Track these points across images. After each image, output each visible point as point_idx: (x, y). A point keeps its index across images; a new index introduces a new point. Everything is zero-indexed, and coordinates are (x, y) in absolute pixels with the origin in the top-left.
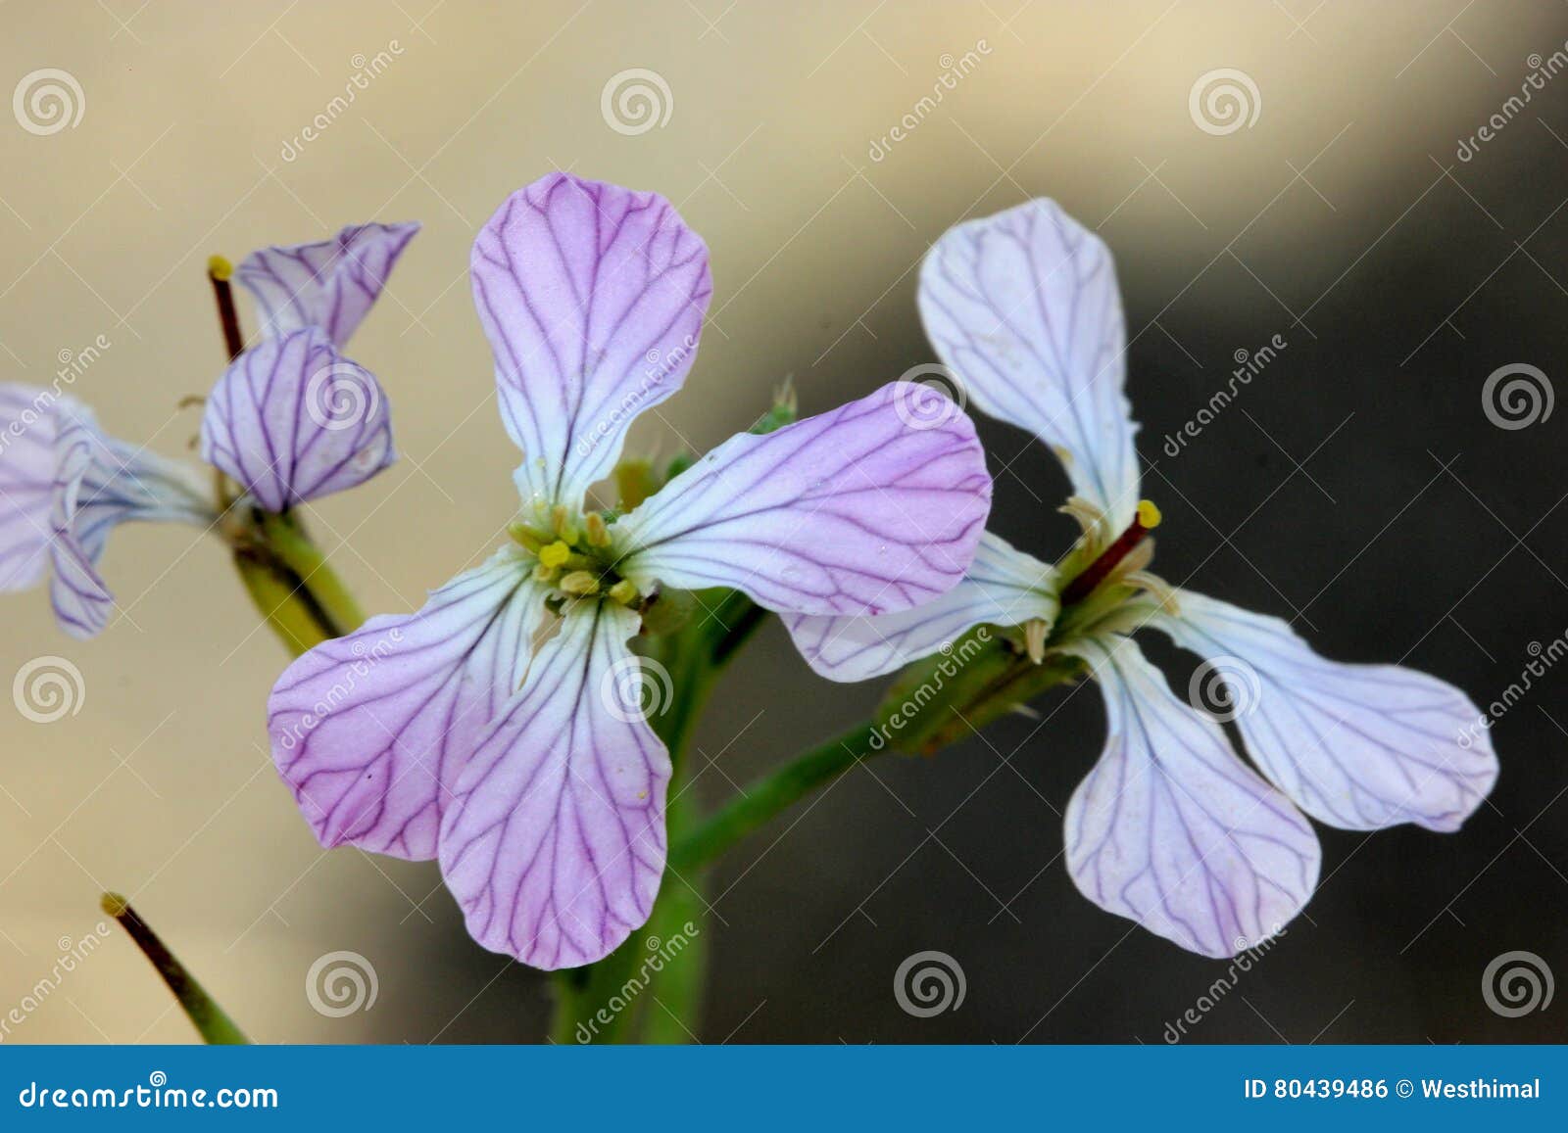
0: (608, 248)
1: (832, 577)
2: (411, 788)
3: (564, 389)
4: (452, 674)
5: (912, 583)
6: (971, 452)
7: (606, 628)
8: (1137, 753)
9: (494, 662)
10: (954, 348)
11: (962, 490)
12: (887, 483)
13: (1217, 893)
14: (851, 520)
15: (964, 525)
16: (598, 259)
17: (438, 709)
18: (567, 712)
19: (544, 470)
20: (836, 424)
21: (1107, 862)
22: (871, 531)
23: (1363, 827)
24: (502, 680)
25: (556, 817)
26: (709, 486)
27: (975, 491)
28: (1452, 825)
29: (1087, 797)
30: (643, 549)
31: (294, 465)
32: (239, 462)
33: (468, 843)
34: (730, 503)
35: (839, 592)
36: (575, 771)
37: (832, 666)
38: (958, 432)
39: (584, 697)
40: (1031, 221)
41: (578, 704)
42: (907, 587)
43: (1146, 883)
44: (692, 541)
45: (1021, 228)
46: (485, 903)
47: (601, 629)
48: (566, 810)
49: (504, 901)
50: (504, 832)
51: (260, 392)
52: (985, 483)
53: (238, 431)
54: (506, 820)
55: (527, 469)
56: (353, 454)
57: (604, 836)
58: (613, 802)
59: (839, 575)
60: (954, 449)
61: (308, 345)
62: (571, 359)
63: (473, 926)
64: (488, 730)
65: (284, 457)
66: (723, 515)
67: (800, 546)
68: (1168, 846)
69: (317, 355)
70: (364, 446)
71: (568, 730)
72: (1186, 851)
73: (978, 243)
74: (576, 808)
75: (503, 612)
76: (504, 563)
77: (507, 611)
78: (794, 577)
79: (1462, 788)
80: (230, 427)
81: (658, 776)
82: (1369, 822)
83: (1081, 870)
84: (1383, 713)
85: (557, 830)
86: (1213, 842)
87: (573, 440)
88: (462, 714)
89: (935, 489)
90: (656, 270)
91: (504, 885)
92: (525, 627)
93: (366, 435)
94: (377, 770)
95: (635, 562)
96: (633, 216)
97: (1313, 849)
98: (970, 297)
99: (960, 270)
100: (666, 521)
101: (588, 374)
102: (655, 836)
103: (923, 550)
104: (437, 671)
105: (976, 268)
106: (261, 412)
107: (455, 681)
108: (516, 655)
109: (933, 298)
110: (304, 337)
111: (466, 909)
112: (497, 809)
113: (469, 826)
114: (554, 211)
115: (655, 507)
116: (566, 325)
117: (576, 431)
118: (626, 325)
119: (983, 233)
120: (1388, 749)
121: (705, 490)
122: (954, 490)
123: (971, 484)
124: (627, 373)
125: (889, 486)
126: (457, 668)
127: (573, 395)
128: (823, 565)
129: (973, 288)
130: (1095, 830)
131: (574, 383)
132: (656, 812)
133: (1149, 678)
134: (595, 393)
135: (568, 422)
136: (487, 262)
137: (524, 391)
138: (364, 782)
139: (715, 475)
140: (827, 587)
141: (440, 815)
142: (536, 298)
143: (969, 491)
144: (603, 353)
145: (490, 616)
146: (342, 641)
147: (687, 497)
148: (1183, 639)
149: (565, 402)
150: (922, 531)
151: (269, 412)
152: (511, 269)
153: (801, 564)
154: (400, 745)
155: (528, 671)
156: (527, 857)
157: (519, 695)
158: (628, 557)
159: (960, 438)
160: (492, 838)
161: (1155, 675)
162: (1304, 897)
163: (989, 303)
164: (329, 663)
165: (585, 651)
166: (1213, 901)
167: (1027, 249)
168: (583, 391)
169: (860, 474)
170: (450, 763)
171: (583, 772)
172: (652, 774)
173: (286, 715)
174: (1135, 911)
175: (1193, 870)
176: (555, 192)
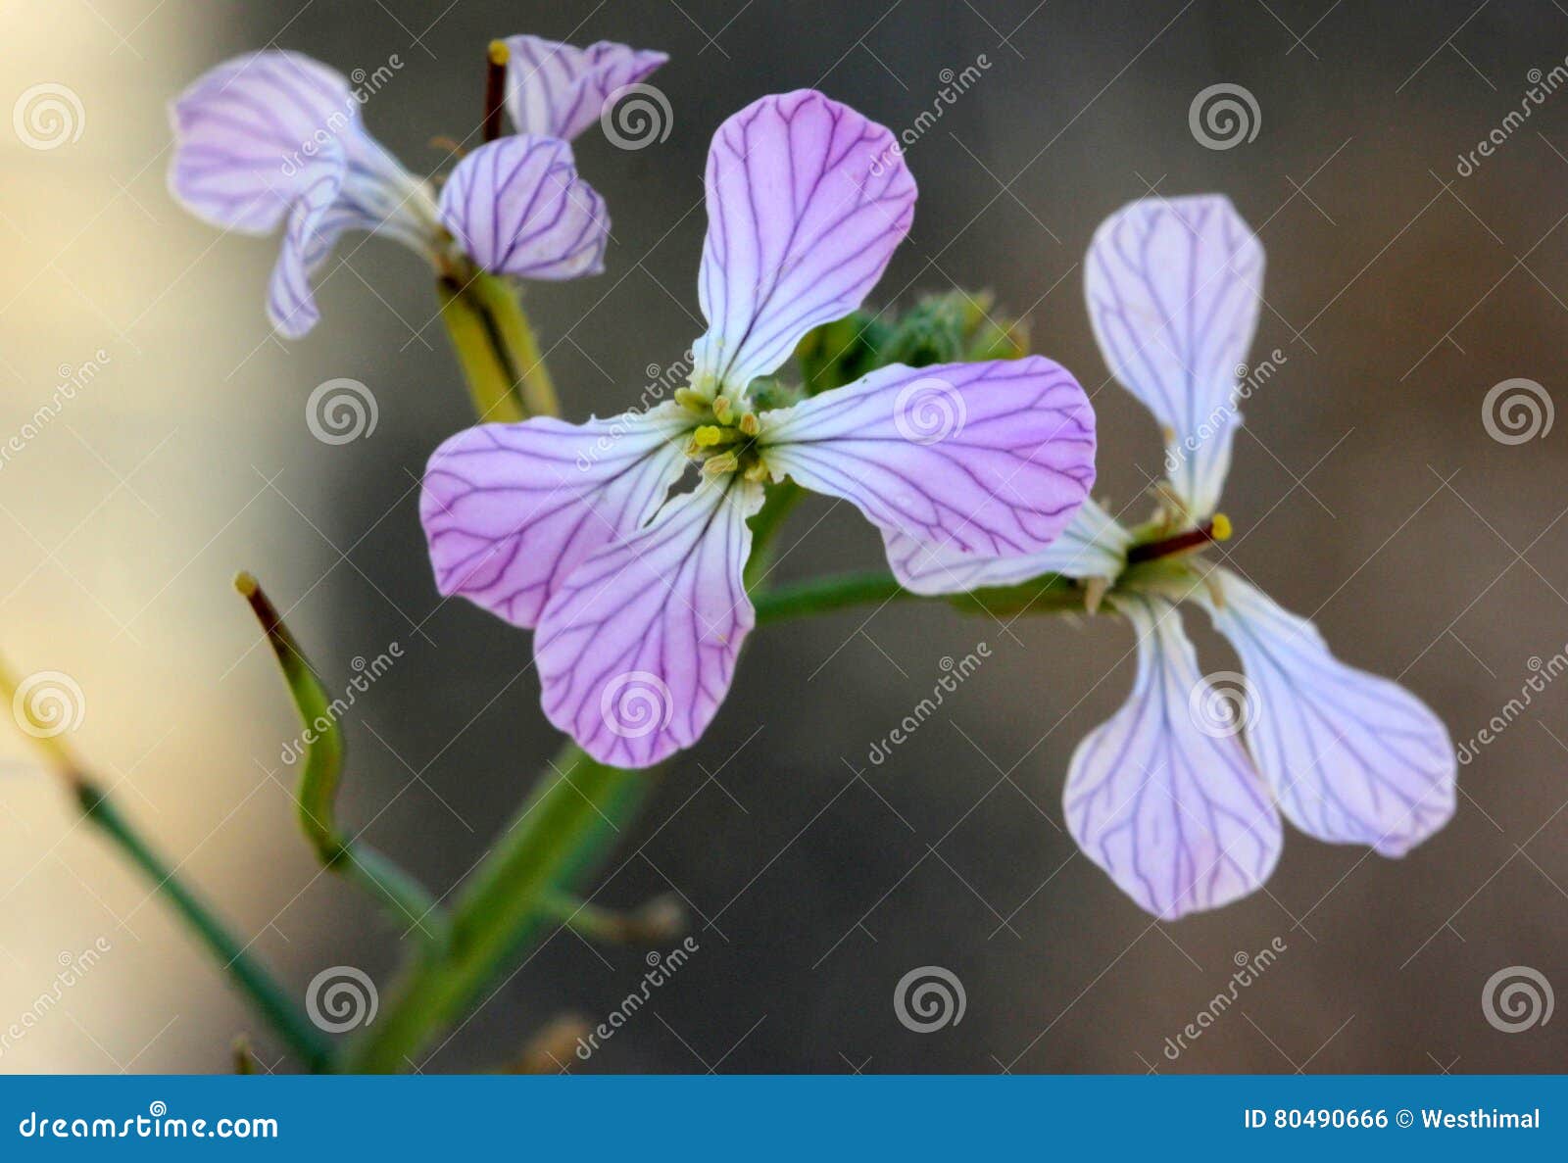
0: (832, 168)
1: (937, 512)
2: (529, 568)
3: (759, 281)
4: (592, 492)
5: (1004, 538)
6: (1086, 445)
7: (733, 500)
8: (1153, 713)
9: (630, 496)
10: (1104, 309)
11: (1068, 475)
12: (1007, 449)
13: (1183, 861)
14: (967, 470)
15: (1062, 505)
16: (823, 174)
17: (572, 515)
18: (679, 557)
19: (721, 350)
20: (980, 379)
21: (1099, 804)
22: (980, 484)
23: (1322, 835)
24: (631, 514)
25: (644, 637)
26: (856, 405)
27: (1079, 480)
28: (1397, 851)
29: (1099, 742)
30: (785, 443)
31: (512, 249)
32: (466, 229)
33: (565, 631)
34: (869, 425)
35: (939, 525)
36: (671, 606)
37: (914, 578)
38: (1080, 419)
39: (697, 551)
40: (1204, 213)
41: (690, 553)
42: (997, 539)
43: (1125, 836)
44: (827, 449)
45: (1194, 215)
46: (562, 687)
47: (728, 499)
48: (655, 634)
49: (580, 689)
50: (595, 634)
51: (502, 179)
52: (1090, 475)
53: (473, 207)
54: (602, 623)
55: (707, 342)
56: (564, 258)
57: (680, 663)
58: (696, 637)
59: (943, 511)
60: (1073, 436)
61: (553, 159)
62: (773, 255)
63: (547, 700)
64: (609, 547)
65: (506, 240)
66: (859, 434)
67: (917, 478)
68: (1156, 805)
69: (558, 170)
70: (576, 255)
71: (677, 570)
72: (1167, 815)
73: (1153, 221)
74: (663, 636)
75: (648, 460)
76: (663, 416)
77: (653, 459)
78: (905, 502)
79: (1417, 818)
80: (467, 201)
81: (741, 627)
82: (1329, 831)
83: (1074, 806)
84: (1372, 730)
85: (641, 649)
86: (1192, 810)
87: (753, 330)
88: (589, 525)
89: (1047, 467)
90: (868, 197)
91: (584, 676)
92: (664, 477)
93: (580, 246)
94: (505, 546)
95: (775, 452)
96: (862, 144)
97: (1275, 841)
98: (1130, 266)
99: (1130, 242)
100: (809, 427)
101: (784, 272)
102: (723, 672)
103: (1018, 512)
104: (581, 485)
105: (1144, 244)
106: (497, 198)
107: (593, 498)
108: (650, 497)
109: (1100, 258)
110: (553, 149)
111: (545, 685)
112: (597, 614)
113: (569, 618)
114: (797, 124)
115: (808, 410)
116: (777, 227)
117: (757, 324)
118: (827, 241)
119: (1159, 213)
120: (1366, 767)
121: (850, 408)
122: (1063, 473)
123: (1080, 473)
124: (815, 283)
125: (1008, 451)
126: (599, 488)
127: (765, 290)
128: (932, 500)
129: (1135, 259)
130: (1097, 772)
131: (768, 283)
132: (730, 652)
133: (1182, 651)
134: (784, 294)
135: (754, 311)
136: (726, 147)
137: (725, 270)
138: (491, 553)
139: (865, 396)
140: (931, 518)
141: (547, 596)
142: (760, 193)
143: (1074, 478)
144: (800, 260)
145: (636, 459)
146: (509, 429)
147: (836, 409)
148: (1221, 621)
149: (757, 294)
150: (1024, 498)
151: (503, 200)
152: (745, 161)
153: (915, 494)
154: (530, 534)
155: (656, 515)
156: (610, 660)
157: (641, 531)
158: (771, 445)
159: (1081, 427)
160: (586, 634)
161: (1188, 650)
162: (1256, 883)
163: (1145, 277)
164: (490, 444)
165: (710, 513)
166: (1177, 865)
167: (1193, 238)
168: (774, 288)
169: (987, 434)
170: (568, 559)
171: (679, 606)
172: (735, 623)
173: (442, 477)
174: (1107, 859)
175: (1168, 834)
176: (803, 107)
